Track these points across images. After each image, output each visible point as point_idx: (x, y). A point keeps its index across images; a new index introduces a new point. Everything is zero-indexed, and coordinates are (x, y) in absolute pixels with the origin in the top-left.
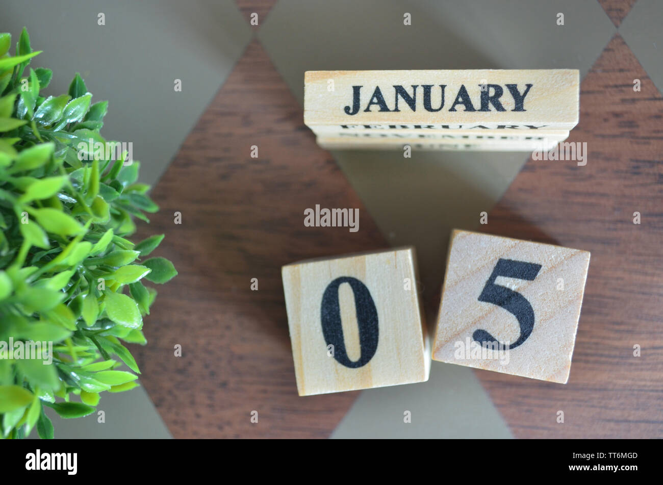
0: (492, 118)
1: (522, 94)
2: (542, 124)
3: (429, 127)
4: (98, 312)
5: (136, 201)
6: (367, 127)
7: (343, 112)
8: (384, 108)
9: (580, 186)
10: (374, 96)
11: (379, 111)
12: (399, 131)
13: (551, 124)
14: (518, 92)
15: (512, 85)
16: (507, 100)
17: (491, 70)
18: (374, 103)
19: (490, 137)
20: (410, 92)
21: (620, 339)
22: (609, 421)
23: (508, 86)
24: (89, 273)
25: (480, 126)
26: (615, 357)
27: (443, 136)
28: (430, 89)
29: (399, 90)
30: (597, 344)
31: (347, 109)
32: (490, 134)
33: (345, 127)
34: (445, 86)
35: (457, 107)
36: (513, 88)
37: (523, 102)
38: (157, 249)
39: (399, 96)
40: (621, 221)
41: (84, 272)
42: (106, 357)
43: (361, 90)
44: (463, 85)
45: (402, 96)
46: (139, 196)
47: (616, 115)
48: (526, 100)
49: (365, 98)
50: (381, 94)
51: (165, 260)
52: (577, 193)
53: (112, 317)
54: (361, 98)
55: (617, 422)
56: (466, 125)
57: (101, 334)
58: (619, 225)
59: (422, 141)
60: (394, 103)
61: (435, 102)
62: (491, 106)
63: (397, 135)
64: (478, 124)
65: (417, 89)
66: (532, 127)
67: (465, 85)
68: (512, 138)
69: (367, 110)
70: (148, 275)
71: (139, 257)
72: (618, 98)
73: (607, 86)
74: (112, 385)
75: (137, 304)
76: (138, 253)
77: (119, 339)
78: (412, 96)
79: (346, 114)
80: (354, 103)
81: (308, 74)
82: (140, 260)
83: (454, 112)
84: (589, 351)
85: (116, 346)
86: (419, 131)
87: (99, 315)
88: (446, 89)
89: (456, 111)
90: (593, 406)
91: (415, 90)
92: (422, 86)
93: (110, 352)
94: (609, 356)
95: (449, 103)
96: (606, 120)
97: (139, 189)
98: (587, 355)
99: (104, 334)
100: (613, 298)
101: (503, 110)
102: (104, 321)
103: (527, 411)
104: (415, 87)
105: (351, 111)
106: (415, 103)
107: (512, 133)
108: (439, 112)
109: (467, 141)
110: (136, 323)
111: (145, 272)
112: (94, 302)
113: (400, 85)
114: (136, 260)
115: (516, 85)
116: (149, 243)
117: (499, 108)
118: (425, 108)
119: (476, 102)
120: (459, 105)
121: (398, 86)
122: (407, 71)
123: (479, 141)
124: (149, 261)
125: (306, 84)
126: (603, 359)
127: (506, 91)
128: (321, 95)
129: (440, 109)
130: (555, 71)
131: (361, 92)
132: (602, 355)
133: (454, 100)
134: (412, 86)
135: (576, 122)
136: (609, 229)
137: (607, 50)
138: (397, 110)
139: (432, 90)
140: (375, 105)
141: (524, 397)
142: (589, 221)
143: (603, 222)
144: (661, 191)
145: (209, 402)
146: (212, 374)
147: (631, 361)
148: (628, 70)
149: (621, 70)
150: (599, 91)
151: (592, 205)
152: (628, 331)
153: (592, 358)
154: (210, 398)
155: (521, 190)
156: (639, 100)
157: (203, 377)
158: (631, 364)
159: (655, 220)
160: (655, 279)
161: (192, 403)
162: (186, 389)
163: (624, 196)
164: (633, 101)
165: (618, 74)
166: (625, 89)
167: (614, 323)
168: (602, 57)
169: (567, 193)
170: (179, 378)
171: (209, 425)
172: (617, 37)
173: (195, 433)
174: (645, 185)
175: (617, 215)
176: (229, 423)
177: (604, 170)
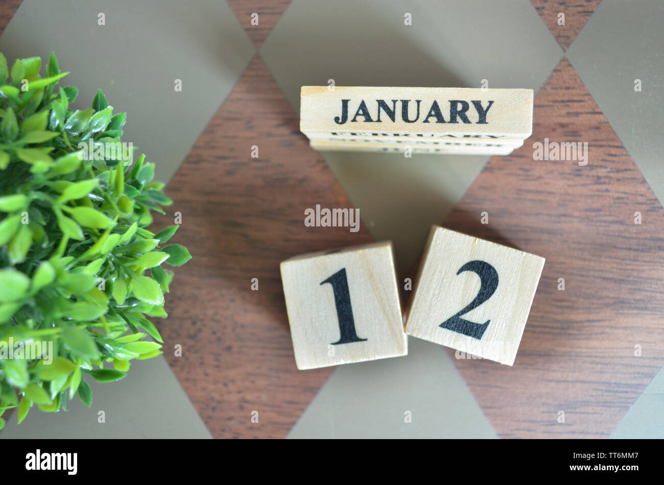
0: (459, 128)
1: (485, 109)
2: (501, 134)
3: (406, 135)
4: (126, 293)
5: (153, 197)
6: (353, 134)
7: (334, 121)
8: (368, 119)
9: (531, 185)
10: (360, 108)
11: (364, 121)
12: (380, 138)
13: (509, 135)
14: (481, 107)
15: (477, 101)
16: (472, 113)
17: (459, 88)
18: (360, 115)
19: (457, 144)
20: (391, 106)
21: (562, 313)
22: (551, 381)
23: (473, 102)
24: (117, 260)
25: (449, 136)
26: (557, 328)
27: (417, 142)
28: (407, 103)
29: (382, 104)
30: (542, 317)
31: (337, 119)
32: (457, 141)
33: (334, 134)
34: (420, 101)
35: (430, 119)
36: (477, 104)
37: (486, 116)
38: (173, 237)
39: (381, 109)
40: (565, 215)
41: (113, 259)
42: (134, 330)
43: (349, 104)
44: (435, 101)
45: (384, 109)
46: (155, 192)
47: (563, 126)
48: (488, 114)
49: (352, 111)
50: (366, 107)
51: (181, 246)
52: (529, 191)
53: (138, 296)
54: (348, 110)
55: (558, 382)
56: (437, 134)
57: (129, 311)
58: (563, 219)
59: (399, 146)
60: (377, 114)
61: (412, 115)
62: (458, 119)
63: (378, 141)
64: (448, 133)
65: (396, 103)
66: (492, 137)
67: (437, 101)
68: (475, 145)
69: (354, 120)
70: (168, 260)
71: (159, 245)
72: (564, 111)
73: (555, 101)
74: (140, 354)
75: (159, 285)
76: (157, 241)
77: (144, 314)
78: (392, 109)
79: (335, 123)
80: (343, 114)
81: (304, 89)
82: (159, 247)
83: (428, 123)
84: (536, 323)
85: (141, 320)
86: (397, 138)
87: (127, 295)
88: (421, 103)
89: (429, 122)
90: (538, 369)
91: (394, 104)
92: (401, 100)
93: (137, 325)
94: (552, 328)
95: (423, 116)
96: (554, 130)
97: (155, 187)
98: (534, 326)
99: (131, 311)
101: (469, 122)
102: (131, 300)
104: (394, 102)
105: (340, 121)
106: (394, 115)
107: (477, 141)
108: (415, 123)
109: (437, 147)
110: (159, 301)
111: (165, 257)
112: (123, 285)
113: (382, 99)
114: (156, 248)
115: (480, 101)
116: (167, 232)
117: (466, 120)
118: (403, 120)
119: (446, 115)
120: (432, 117)
121: (381, 100)
122: (388, 88)
123: (448, 146)
124: (167, 248)
125: (302, 97)
126: (547, 330)
127: (471, 106)
128: (314, 107)
129: (416, 121)
130: (513, 90)
131: (348, 105)
132: (546, 327)
133: (427, 113)
134: (392, 100)
135: (530, 134)
136: (554, 222)
137: (556, 71)
138: (379, 121)
139: (409, 104)
140: (361, 116)
142: (538, 214)
143: (549, 215)
144: (598, 190)
145: (216, 363)
146: (219, 339)
147: (571, 332)
148: (573, 88)
149: (567, 88)
150: (548, 106)
151: (541, 201)
152: (569, 307)
153: (538, 330)
154: (217, 360)
155: (481, 187)
156: (581, 113)
157: (211, 342)
158: (570, 334)
159: (593, 214)
160: (592, 264)
161: (202, 363)
162: (196, 352)
163: (567, 194)
164: (577, 114)
165: (565, 91)
166: (570, 104)
167: (557, 300)
168: (551, 77)
169: (519, 191)
170: (191, 342)
171: (216, 382)
172: (564, 60)
173: (204, 389)
174: (585, 185)
175: (561, 210)
176: (233, 381)
177: (551, 172)
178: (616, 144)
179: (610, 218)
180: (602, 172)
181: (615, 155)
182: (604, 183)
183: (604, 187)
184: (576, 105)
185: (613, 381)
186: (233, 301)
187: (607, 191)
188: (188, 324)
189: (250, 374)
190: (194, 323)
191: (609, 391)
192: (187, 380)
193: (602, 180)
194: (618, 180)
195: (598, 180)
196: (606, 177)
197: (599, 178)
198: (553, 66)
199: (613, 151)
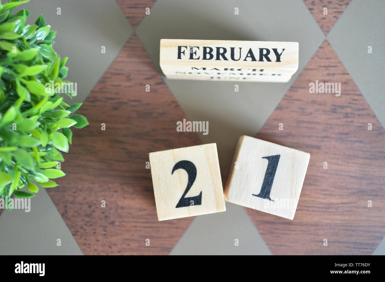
9: (306, 118)
21: (325, 199)
22: (319, 242)
24: (44, 120)
26: (322, 208)
30: (313, 201)
40: (327, 137)
47: (325, 81)
52: (304, 122)
58: (325, 139)
72: (326, 73)
73: (320, 66)
84: (309, 205)
90: (311, 234)
94: (319, 208)
98: (308, 207)
100: (322, 177)
103: (277, 237)
126: (316, 209)
132: (315, 207)
136: (320, 141)
137: (321, 47)
141: (275, 229)
142: (310, 137)
143: (317, 137)
144: (347, 122)
145: (104, 233)
146: (106, 217)
147: (331, 210)
148: (331, 58)
149: (328, 58)
150: (316, 69)
151: (312, 128)
152: (329, 195)
153: (311, 209)
154: (105, 231)
155: (275, 119)
156: (336, 74)
157: (101, 219)
158: (331, 212)
159: (344, 136)
160: (343, 167)
161: (95, 233)
162: (91, 225)
163: (328, 124)
164: (334, 74)
165: (326, 61)
166: (329, 68)
167: (323, 190)
168: (318, 51)
169: (299, 122)
170: (87, 219)
171: (104, 245)
172: (326, 41)
173: (96, 250)
174: (338, 118)
175: (324, 134)
176: (115, 245)
177: (318, 110)
178: (357, 93)
179: (354, 139)
180: (349, 110)
181: (357, 100)
182: (350, 117)
183: (350, 120)
184: (333, 69)
185: (358, 241)
186: (116, 191)
187: (352, 122)
188: (86, 207)
189: (126, 239)
190: (90, 206)
191: (355, 248)
192: (85, 244)
193: (349, 115)
194: (359, 115)
195: (347, 115)
196: (352, 114)
197: (347, 114)
198: (319, 45)
199: (356, 97)
